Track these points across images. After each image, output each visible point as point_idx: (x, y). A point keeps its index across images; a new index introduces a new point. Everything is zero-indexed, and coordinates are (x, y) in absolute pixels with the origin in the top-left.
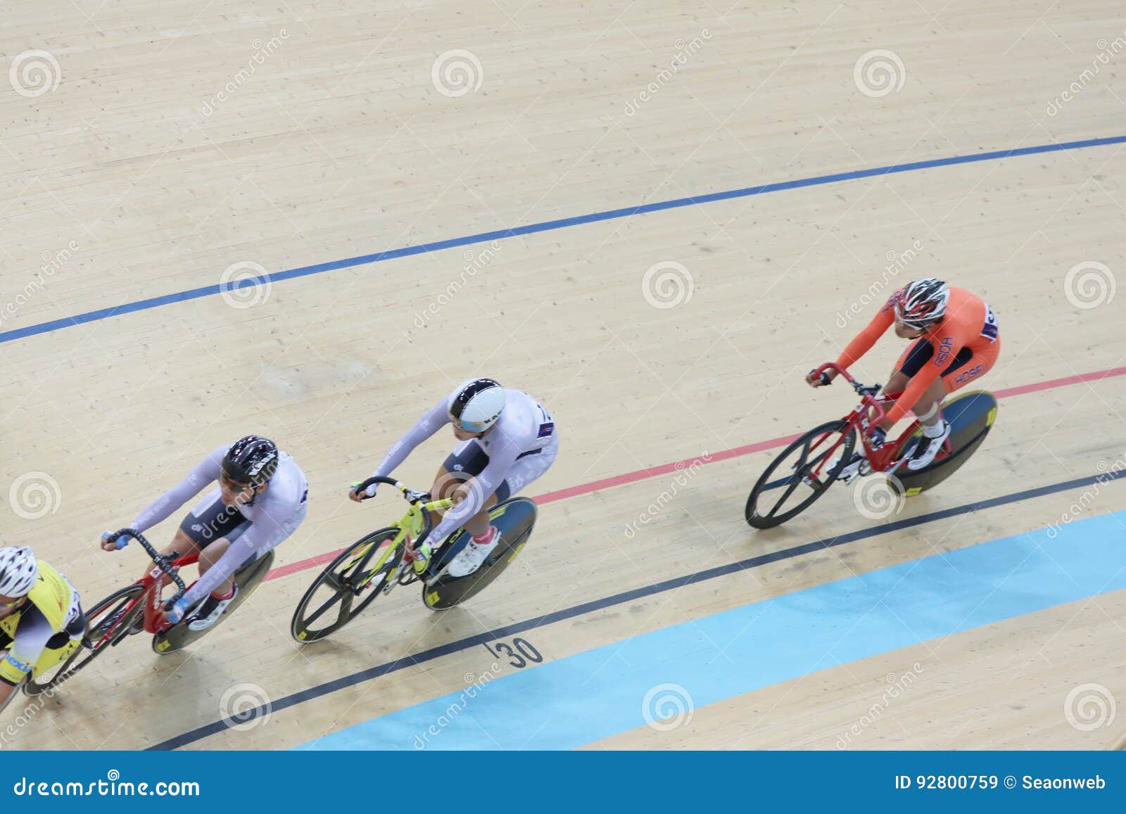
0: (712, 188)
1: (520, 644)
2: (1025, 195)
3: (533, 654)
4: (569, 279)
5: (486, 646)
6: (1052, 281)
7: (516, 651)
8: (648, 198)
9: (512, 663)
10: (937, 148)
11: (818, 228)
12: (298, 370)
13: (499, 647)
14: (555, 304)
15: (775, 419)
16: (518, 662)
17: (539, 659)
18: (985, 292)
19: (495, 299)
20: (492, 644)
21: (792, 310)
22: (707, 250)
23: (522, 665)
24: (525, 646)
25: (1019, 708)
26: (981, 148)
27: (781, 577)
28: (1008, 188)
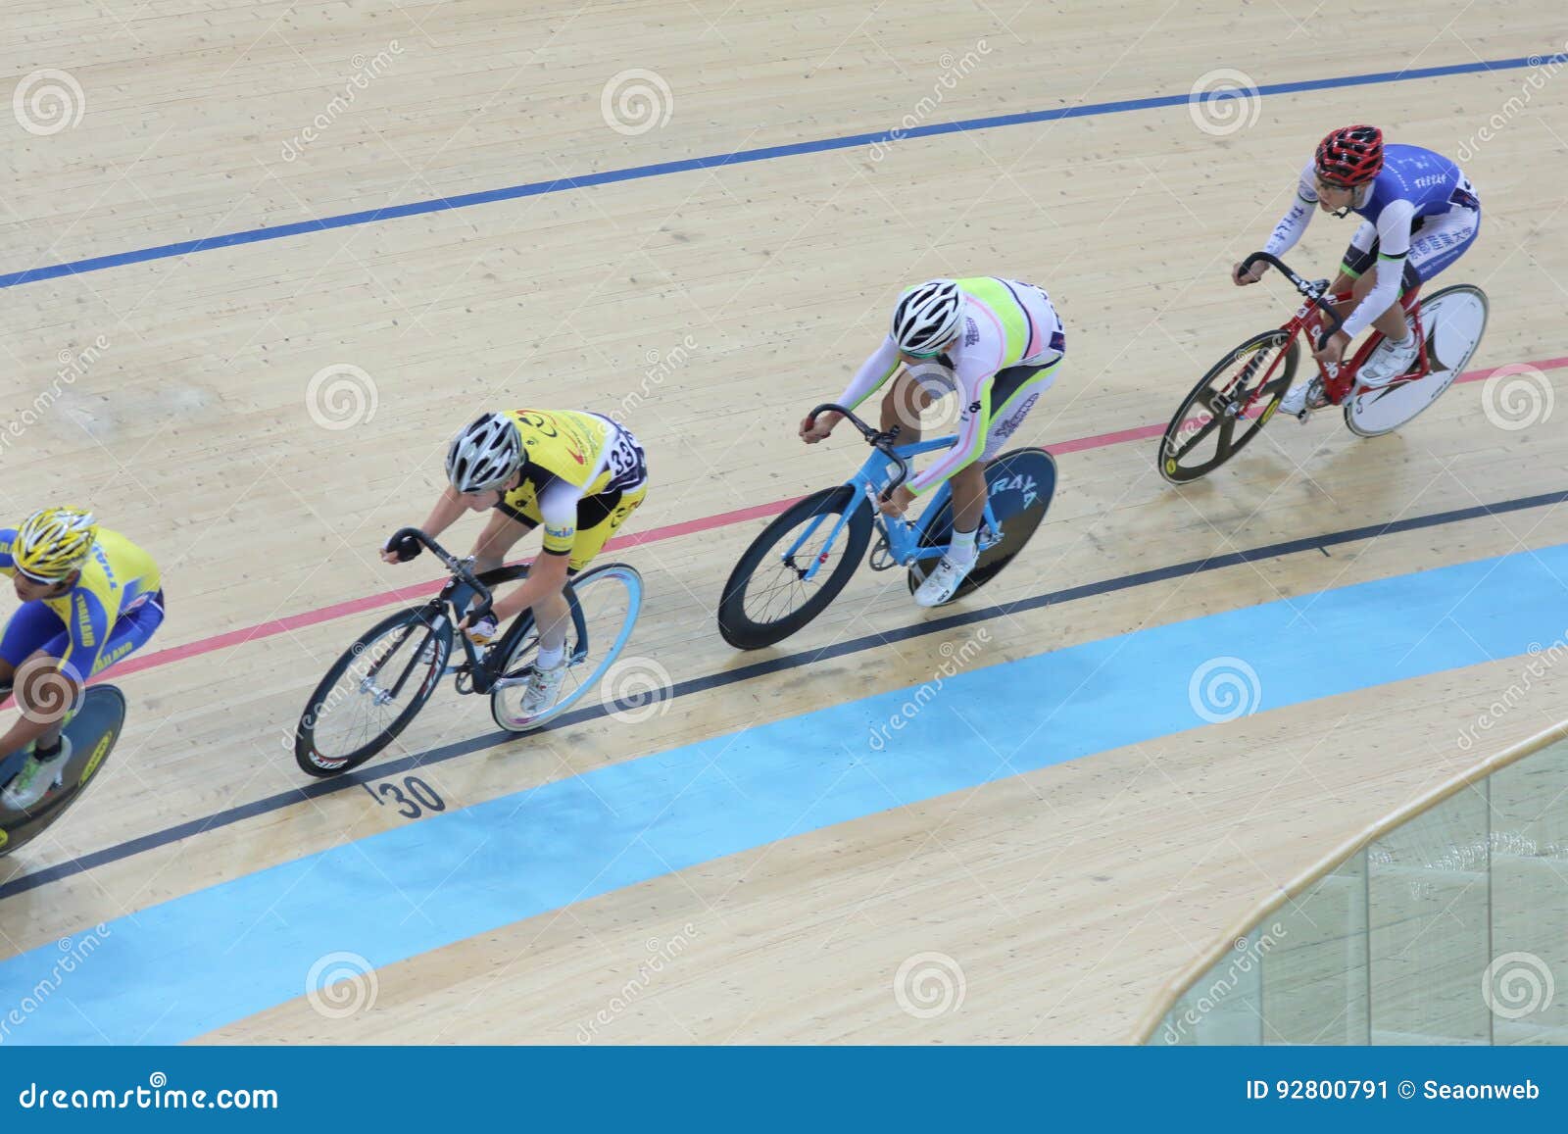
0: (689, 151)
1: (414, 785)
2: (1122, 168)
3: (433, 800)
4: (489, 276)
5: (366, 787)
6: (1157, 288)
7: (408, 795)
8: (600, 164)
9: (402, 812)
10: (1002, 99)
11: (837, 209)
12: (106, 399)
13: (384, 789)
14: (468, 311)
15: (774, 475)
16: (409, 809)
17: (440, 806)
18: (1066, 301)
19: (385, 302)
20: (374, 785)
21: (800, 323)
22: (681, 238)
23: (417, 813)
24: (421, 788)
25: (1102, 879)
26: (1062, 101)
27: (778, 695)
28: (1098, 157)
